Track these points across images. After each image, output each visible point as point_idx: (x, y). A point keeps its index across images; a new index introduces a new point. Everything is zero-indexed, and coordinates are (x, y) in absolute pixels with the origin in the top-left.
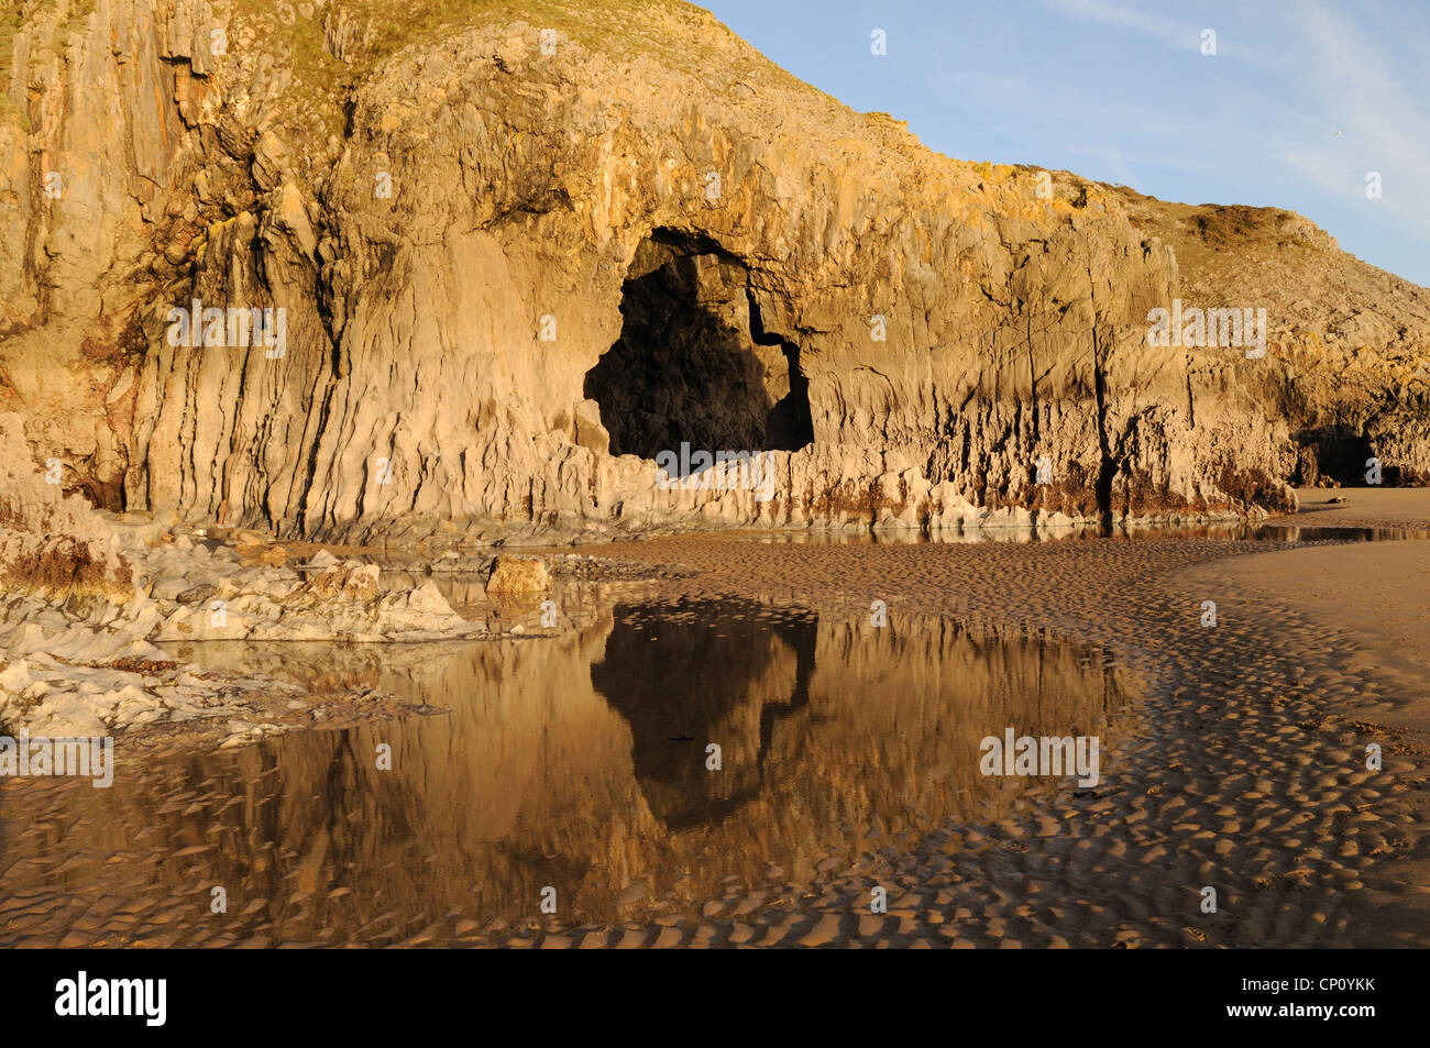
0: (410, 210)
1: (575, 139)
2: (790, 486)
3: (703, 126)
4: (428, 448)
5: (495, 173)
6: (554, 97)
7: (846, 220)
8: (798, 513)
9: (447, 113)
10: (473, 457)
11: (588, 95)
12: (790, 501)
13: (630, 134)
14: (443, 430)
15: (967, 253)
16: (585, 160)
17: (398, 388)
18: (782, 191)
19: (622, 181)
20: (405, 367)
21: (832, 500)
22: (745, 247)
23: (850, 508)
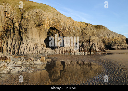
0: (28, 25)
1: (43, 19)
2: (63, 50)
3: (55, 18)
4: (30, 47)
5: (36, 22)
6: (41, 15)
7: (67, 27)
8: (64, 53)
9: (32, 17)
10: (34, 48)
11: (44, 15)
12: (63, 52)
13: (48, 19)
14: (32, 45)
15: (78, 30)
16: (44, 21)
17: (27, 42)
18: (62, 24)
19: (47, 23)
20: (28, 40)
21: (67, 51)
22: (58, 29)
23: (68, 52)
